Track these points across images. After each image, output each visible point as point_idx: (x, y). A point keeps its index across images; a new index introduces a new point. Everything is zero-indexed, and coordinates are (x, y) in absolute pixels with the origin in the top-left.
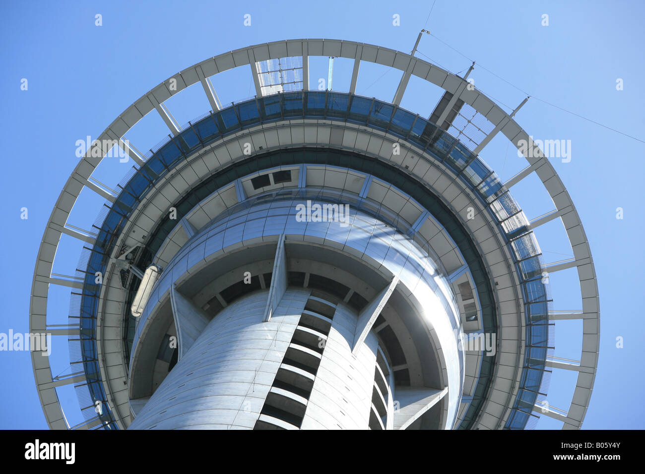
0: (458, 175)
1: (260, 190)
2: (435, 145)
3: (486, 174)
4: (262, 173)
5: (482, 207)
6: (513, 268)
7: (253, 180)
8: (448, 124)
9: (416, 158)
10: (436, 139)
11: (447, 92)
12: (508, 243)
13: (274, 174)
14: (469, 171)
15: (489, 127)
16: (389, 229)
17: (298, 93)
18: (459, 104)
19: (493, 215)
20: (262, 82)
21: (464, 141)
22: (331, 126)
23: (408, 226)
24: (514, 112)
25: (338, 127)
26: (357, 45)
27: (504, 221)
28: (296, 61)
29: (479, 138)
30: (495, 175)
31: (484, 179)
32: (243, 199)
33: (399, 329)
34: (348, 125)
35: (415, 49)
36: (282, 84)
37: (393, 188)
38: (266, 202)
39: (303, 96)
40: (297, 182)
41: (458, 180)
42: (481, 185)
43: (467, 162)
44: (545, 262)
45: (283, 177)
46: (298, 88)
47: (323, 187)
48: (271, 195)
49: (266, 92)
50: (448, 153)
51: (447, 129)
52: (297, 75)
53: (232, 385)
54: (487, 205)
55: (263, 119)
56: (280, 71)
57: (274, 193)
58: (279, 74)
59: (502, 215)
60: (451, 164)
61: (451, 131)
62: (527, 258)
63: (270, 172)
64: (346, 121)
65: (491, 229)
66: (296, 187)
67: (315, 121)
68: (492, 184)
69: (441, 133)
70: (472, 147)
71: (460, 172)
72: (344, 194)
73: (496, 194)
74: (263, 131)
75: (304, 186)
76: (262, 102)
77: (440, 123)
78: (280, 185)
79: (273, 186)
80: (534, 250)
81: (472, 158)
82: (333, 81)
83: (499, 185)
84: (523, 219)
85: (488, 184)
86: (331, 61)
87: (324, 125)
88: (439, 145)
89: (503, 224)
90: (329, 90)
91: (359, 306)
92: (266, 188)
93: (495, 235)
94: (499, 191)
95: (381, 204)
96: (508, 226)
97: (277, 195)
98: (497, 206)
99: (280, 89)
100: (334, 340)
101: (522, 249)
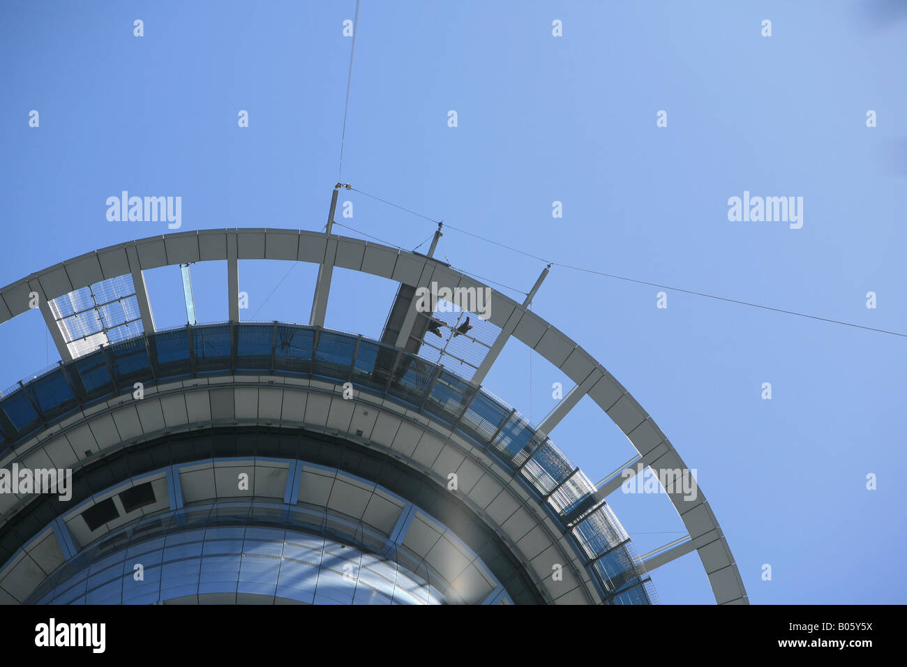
0: (452, 429)
1: (102, 529)
2: (403, 382)
3: (502, 417)
4: (100, 498)
5: (507, 477)
6: (585, 576)
7: (85, 514)
8: (416, 342)
9: (373, 414)
10: (400, 373)
11: (404, 287)
12: (567, 532)
13: (122, 495)
14: (472, 418)
15: (490, 332)
16: (347, 549)
17: (137, 341)
19: (529, 486)
20: (66, 334)
21: (450, 365)
22: (210, 388)
23: (381, 539)
24: (530, 297)
25: (222, 386)
26: (226, 233)
27: (550, 494)
28: (121, 284)
29: (477, 355)
30: (518, 414)
31: (500, 427)
32: (74, 552)
34: (239, 379)
35: (331, 221)
36: (105, 330)
37: (343, 476)
38: (117, 549)
39: (147, 343)
40: (165, 501)
41: (455, 438)
42: (498, 438)
43: (464, 402)
44: (639, 554)
45: (138, 497)
46: (135, 331)
47: (216, 499)
48: (123, 535)
49: (77, 350)
50: (427, 393)
51: (416, 351)
52: (129, 310)
54: (515, 471)
55: (81, 400)
56: (96, 307)
57: (128, 529)
58: (95, 313)
59: (545, 483)
60: (436, 411)
61: (425, 353)
62: (605, 553)
63: (113, 493)
64: (233, 373)
65: (532, 513)
66: (167, 510)
67: (177, 385)
68: (516, 432)
69: (410, 360)
70: (467, 375)
71: (455, 423)
72: (256, 505)
73: (527, 449)
74: (86, 421)
75: (180, 505)
76: (73, 370)
77: (401, 342)
78: (137, 513)
79: (125, 517)
80: (615, 536)
81: (471, 394)
82: (195, 308)
83: (529, 431)
84: (585, 483)
85: (508, 433)
86: (185, 271)
87: (195, 389)
88: (408, 382)
89: (550, 500)
90: (192, 323)
92: (113, 524)
93: (540, 523)
94: (532, 443)
95: (326, 509)
96: (559, 502)
97: (135, 531)
98: (532, 469)
99: (102, 340)
101: (594, 539)
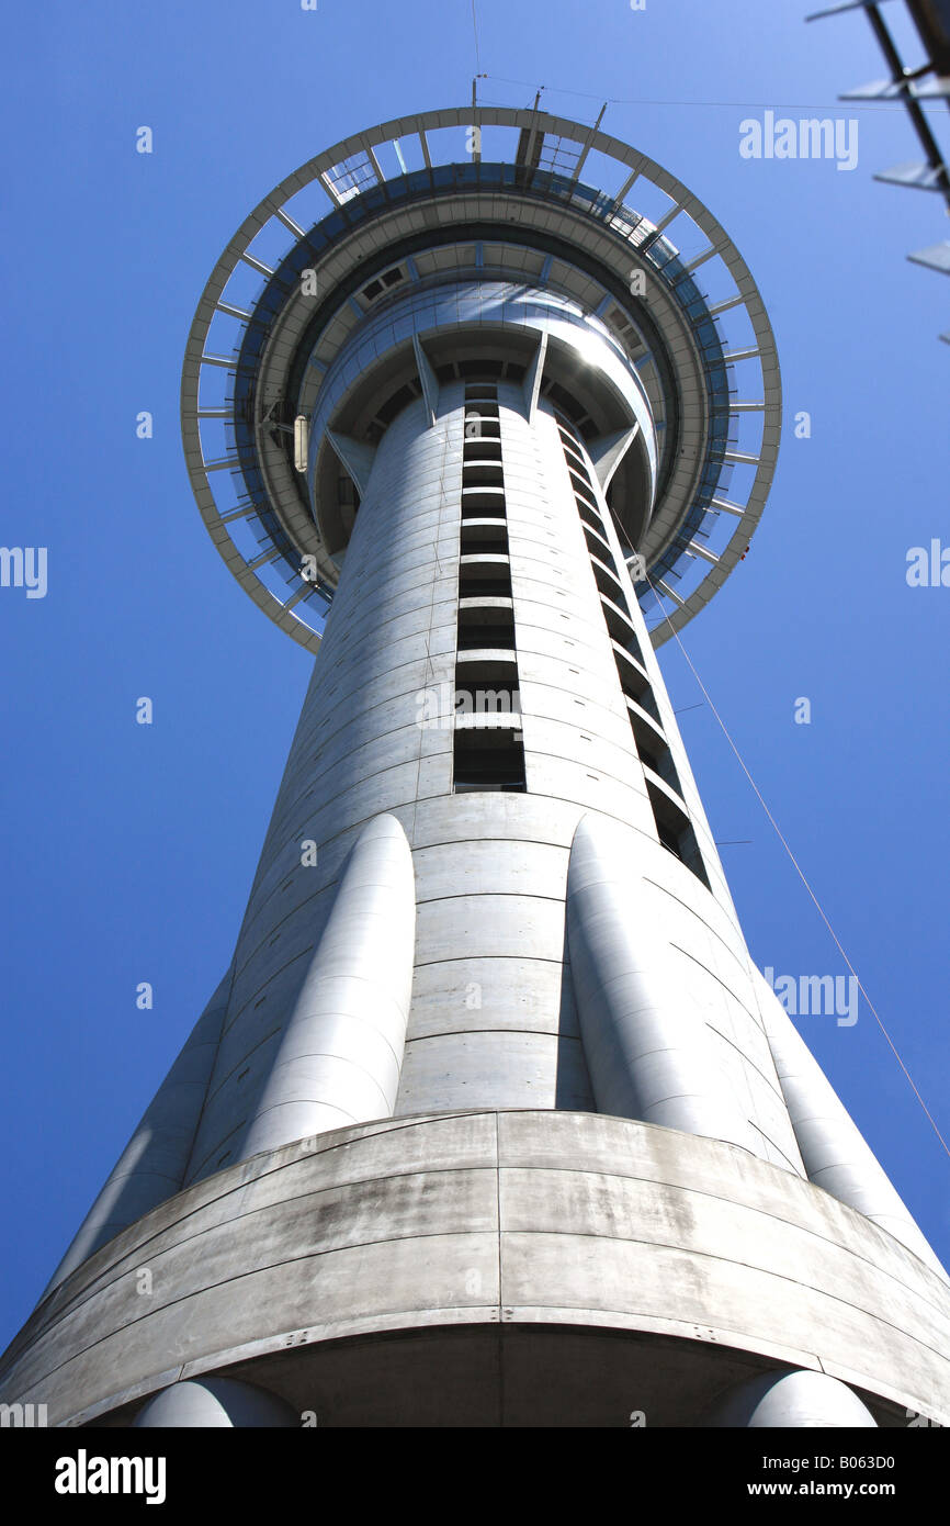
0: (566, 208)
1: (376, 299)
2: (533, 186)
3: (592, 195)
4: (372, 281)
5: (603, 230)
6: (657, 279)
7: (364, 292)
8: (536, 161)
9: (519, 207)
10: (530, 181)
11: (524, 130)
12: (642, 255)
13: (383, 277)
14: (576, 199)
15: (578, 147)
16: (521, 288)
17: (375, 188)
18: (540, 137)
19: (616, 233)
20: (334, 190)
21: (558, 171)
22: (421, 208)
23: (535, 277)
24: (598, 123)
25: (429, 205)
26: (415, 117)
27: (629, 235)
28: (361, 157)
29: (573, 162)
30: (603, 193)
31: (594, 202)
32: (362, 313)
33: (569, 384)
34: (438, 199)
35: (475, 99)
36: (356, 185)
37: (507, 245)
38: (386, 309)
39: (381, 188)
40: (408, 276)
41: (569, 212)
42: (594, 209)
43: (569, 191)
44: (686, 262)
45: (393, 277)
46: (374, 182)
47: (437, 271)
48: (388, 300)
49: (343, 199)
50: (549, 189)
51: (537, 165)
52: (367, 171)
53: (422, 503)
54: (607, 226)
55: (350, 228)
56: (349, 173)
57: (391, 296)
58: (349, 177)
59: (626, 229)
60: (556, 199)
61: (543, 167)
62: (666, 263)
63: (378, 277)
64: (434, 197)
65: (620, 248)
66: (410, 282)
67: (403, 209)
68: (604, 204)
69: (534, 172)
70: (569, 175)
71: (567, 204)
72: (461, 270)
73: (612, 212)
74: (355, 239)
75: (417, 277)
76: (343, 211)
77: (528, 162)
78: (393, 286)
79: (387, 290)
80: (671, 252)
81: (573, 186)
82: (405, 162)
83: (612, 202)
84: (649, 226)
85: (600, 205)
86: (396, 143)
87: (414, 209)
88: (536, 185)
89: (630, 239)
90: (405, 172)
91: (518, 376)
92: (381, 294)
93: (626, 253)
94: (613, 208)
95: (502, 266)
96: (636, 239)
97: (395, 296)
98: (617, 223)
99: (356, 191)
100: (507, 417)
101: (658, 255)
